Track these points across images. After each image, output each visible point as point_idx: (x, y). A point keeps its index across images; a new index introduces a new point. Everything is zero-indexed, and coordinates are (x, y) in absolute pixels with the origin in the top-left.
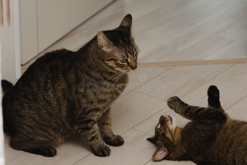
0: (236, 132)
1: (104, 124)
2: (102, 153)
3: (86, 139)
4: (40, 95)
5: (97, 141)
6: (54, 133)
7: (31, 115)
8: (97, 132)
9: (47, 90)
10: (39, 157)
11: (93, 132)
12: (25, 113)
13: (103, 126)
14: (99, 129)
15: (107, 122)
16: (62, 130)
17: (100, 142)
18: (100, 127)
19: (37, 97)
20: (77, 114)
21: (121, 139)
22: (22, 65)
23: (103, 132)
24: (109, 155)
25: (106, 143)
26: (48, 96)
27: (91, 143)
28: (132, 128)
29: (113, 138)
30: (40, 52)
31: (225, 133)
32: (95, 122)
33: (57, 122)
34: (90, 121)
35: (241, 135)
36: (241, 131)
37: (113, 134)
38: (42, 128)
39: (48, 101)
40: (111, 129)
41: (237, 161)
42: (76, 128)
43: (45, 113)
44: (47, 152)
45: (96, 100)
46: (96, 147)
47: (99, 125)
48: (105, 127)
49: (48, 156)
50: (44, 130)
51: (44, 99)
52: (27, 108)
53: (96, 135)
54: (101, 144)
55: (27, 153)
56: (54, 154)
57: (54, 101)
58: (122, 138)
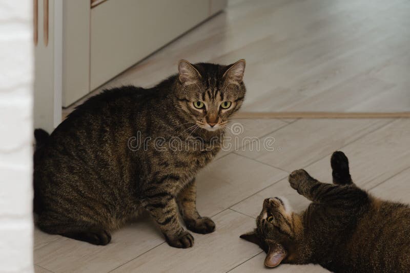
0: (387, 218)
1: (185, 200)
2: (181, 242)
3: (157, 221)
4: (89, 151)
5: (174, 225)
6: (103, 211)
7: (71, 183)
8: (174, 212)
9: (102, 142)
10: (85, 245)
11: (168, 212)
12: (62, 179)
13: (184, 204)
14: (178, 207)
15: (190, 198)
16: (118, 208)
17: (179, 226)
18: (178, 205)
19: (84, 154)
20: (144, 181)
21: (211, 223)
22: (63, 108)
23: (183, 213)
24: (191, 246)
25: (188, 228)
26: (103, 152)
27: (164, 227)
28: (229, 208)
29: (198, 221)
30: (92, 89)
31: (371, 218)
32: (172, 197)
33: (112, 194)
34: (165, 194)
35: (395, 223)
36: (395, 217)
37: (198, 215)
38: (88, 203)
39: (103, 160)
40: (195, 208)
41: (386, 262)
42: (144, 205)
43: (95, 179)
44: (96, 238)
45: (172, 161)
46: (172, 234)
47: (177, 202)
48: (188, 205)
49: (98, 244)
50: (89, 207)
51: (97, 156)
52: (65, 170)
53: (173, 216)
54: (179, 230)
55: (65, 239)
56: (108, 241)
57: (112, 160)
58: (212, 221)
